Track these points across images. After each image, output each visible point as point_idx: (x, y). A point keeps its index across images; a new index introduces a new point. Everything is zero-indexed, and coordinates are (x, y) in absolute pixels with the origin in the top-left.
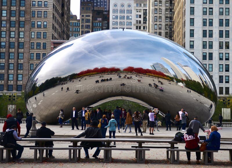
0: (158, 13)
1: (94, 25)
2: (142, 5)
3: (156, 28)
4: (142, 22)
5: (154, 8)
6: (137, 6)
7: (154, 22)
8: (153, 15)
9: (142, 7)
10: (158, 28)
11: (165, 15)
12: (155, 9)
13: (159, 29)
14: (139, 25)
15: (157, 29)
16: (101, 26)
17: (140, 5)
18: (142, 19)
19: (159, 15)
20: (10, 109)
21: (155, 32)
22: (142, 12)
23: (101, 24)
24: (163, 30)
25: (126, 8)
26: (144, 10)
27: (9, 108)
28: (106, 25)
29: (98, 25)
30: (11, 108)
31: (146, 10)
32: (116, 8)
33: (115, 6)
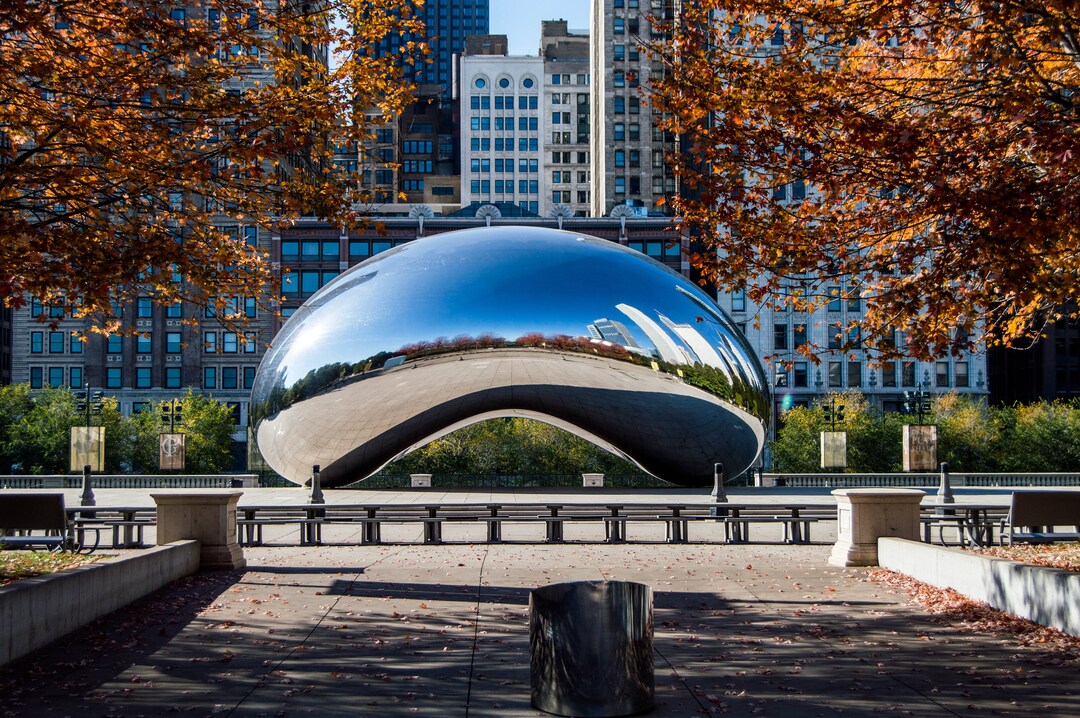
0: (627, 112)
1: (407, 151)
2: (574, 78)
3: (621, 164)
4: (574, 138)
5: (612, 95)
6: (556, 80)
7: (613, 143)
8: (611, 120)
9: (573, 86)
10: (627, 163)
11: (650, 120)
12: (616, 97)
13: (631, 166)
14: (563, 148)
15: (624, 167)
16: (429, 150)
17: (566, 78)
18: (572, 128)
19: (630, 119)
20: (166, 447)
21: (618, 177)
22: (573, 101)
23: (429, 144)
24: (646, 170)
25: (516, 91)
26: (579, 94)
27: (162, 445)
28: (450, 148)
29: (421, 150)
30: (170, 446)
31: (587, 95)
32: (482, 92)
33: (481, 82)
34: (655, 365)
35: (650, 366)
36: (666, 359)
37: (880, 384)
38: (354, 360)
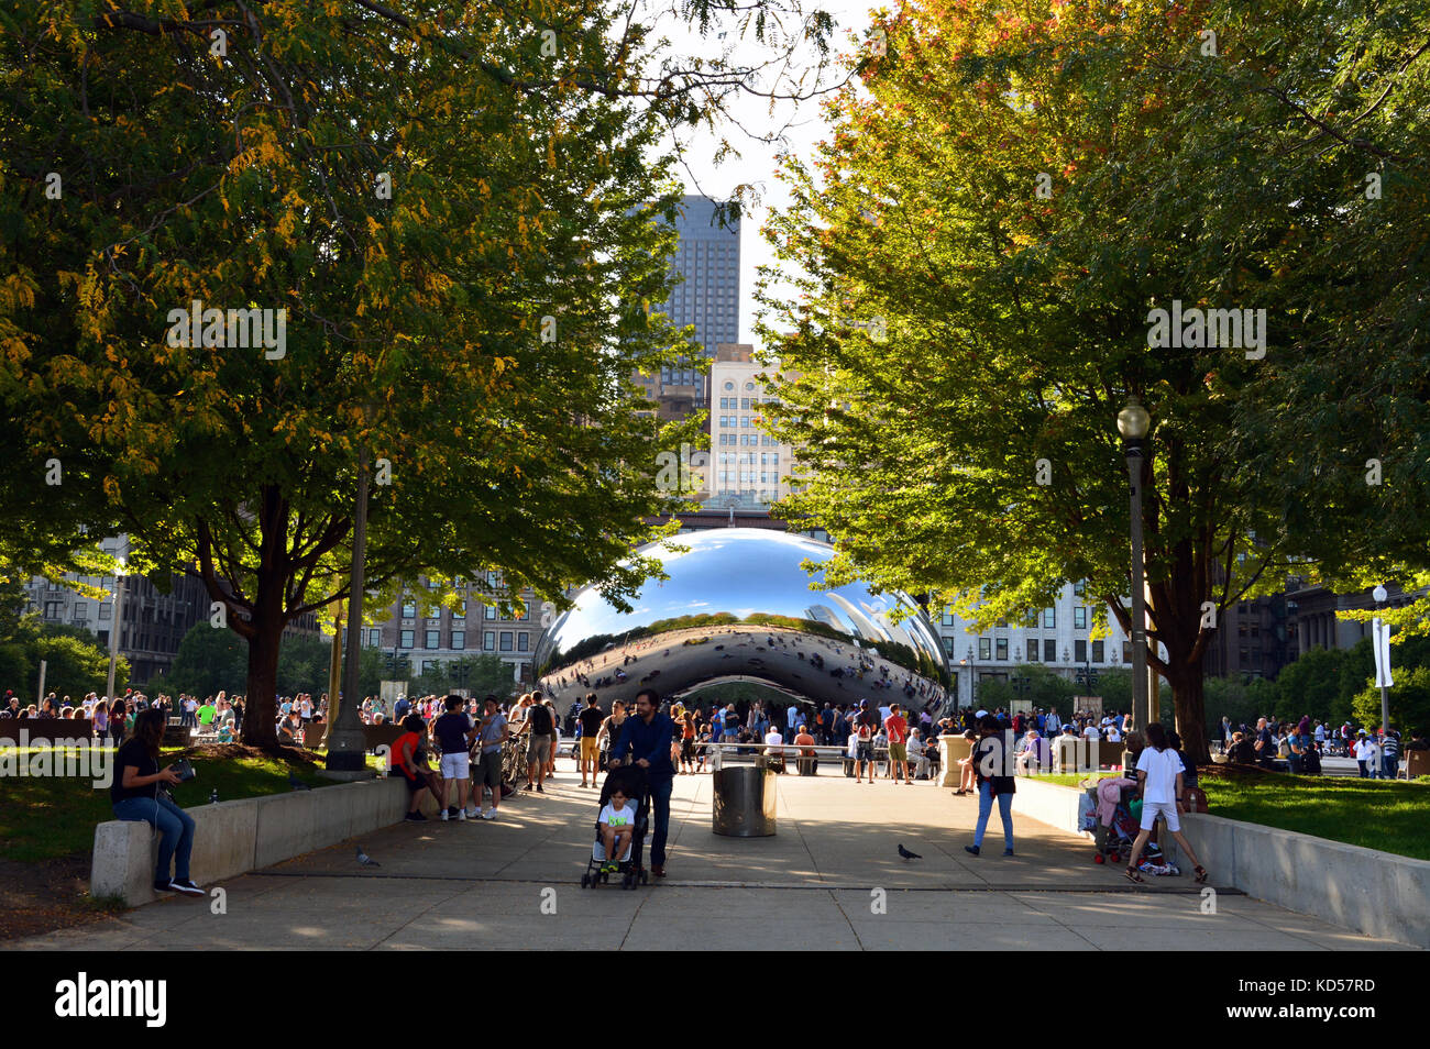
32: (730, 394)
33: (729, 386)
34: (856, 643)
35: (852, 644)
36: (866, 638)
37: (1072, 659)
38: (616, 633)
